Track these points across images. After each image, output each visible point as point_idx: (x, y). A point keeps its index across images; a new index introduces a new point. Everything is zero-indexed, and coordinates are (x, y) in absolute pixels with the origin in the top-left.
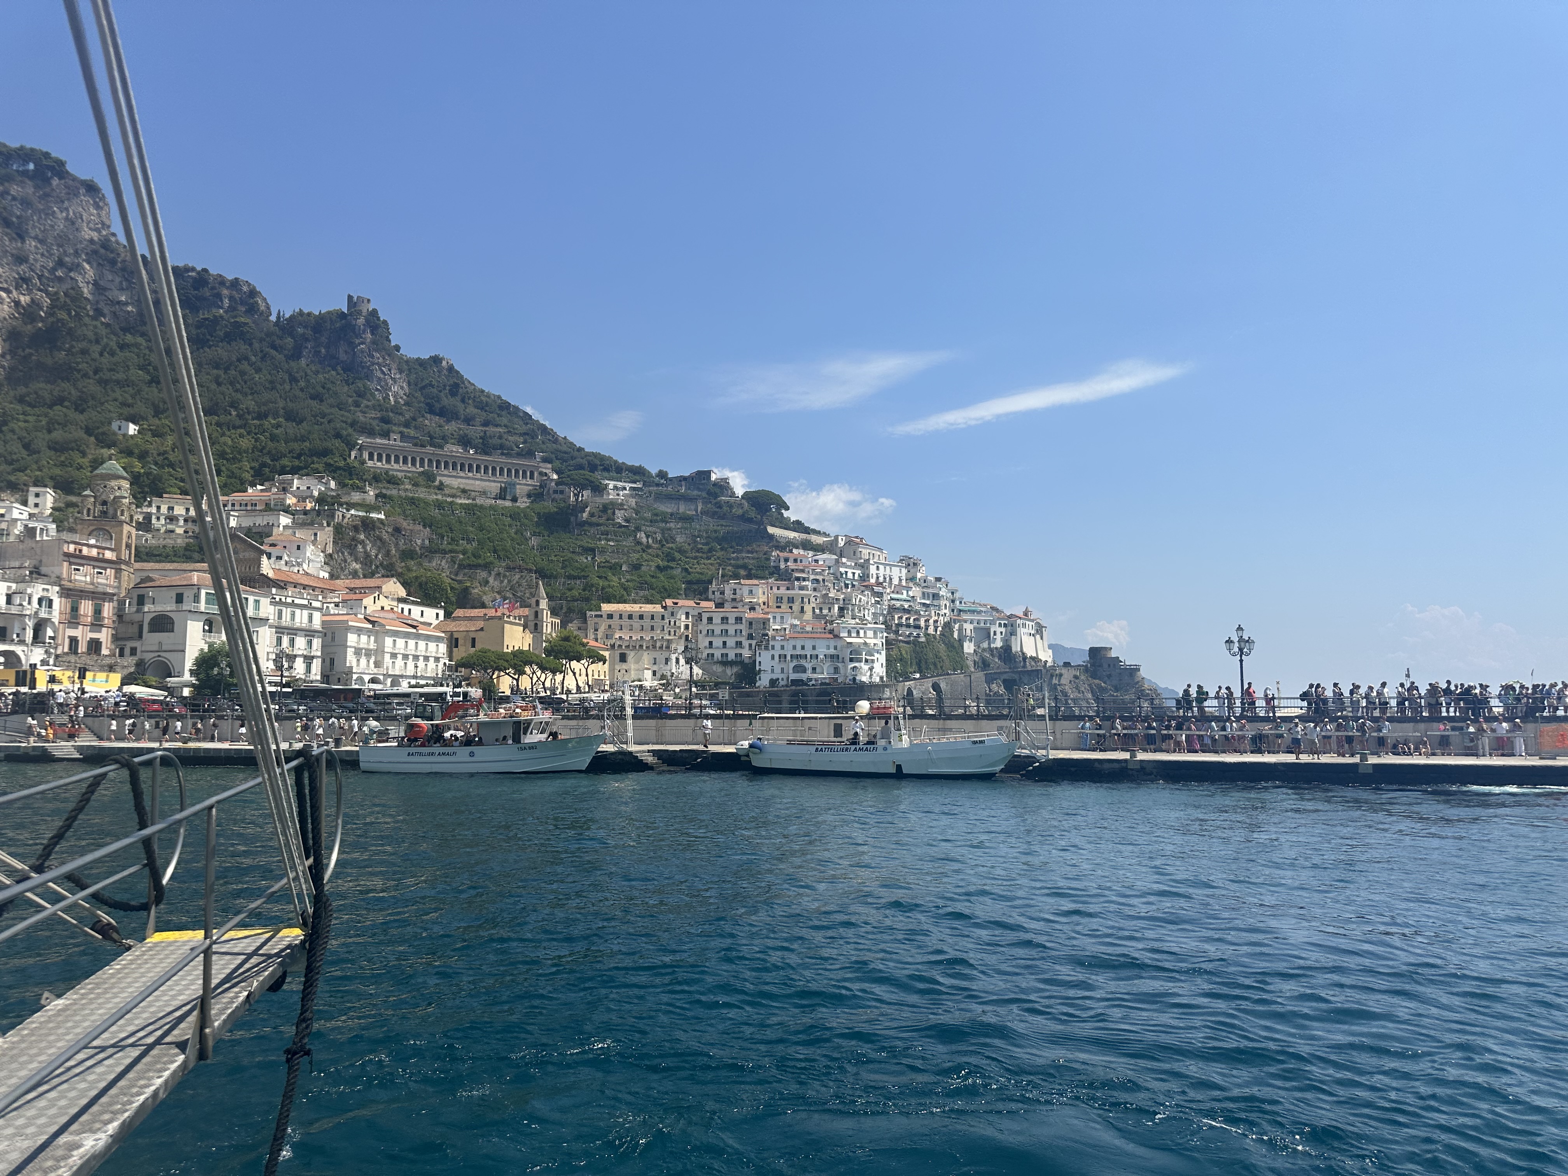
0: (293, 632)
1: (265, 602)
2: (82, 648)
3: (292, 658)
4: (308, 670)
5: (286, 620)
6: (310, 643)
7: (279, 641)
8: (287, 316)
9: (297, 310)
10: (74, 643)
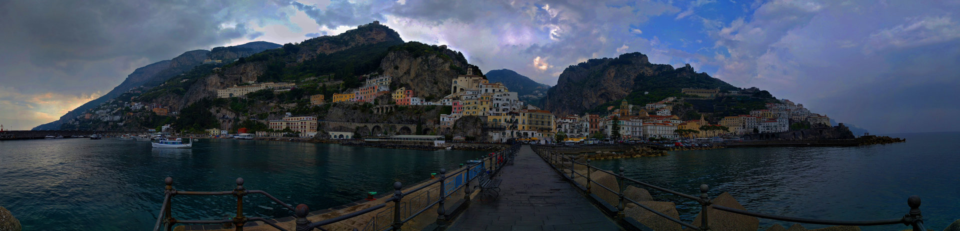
0: (636, 127)
1: (625, 121)
2: (594, 132)
3: (636, 132)
4: (640, 134)
5: (634, 124)
6: (640, 129)
7: (633, 129)
10: (592, 131)
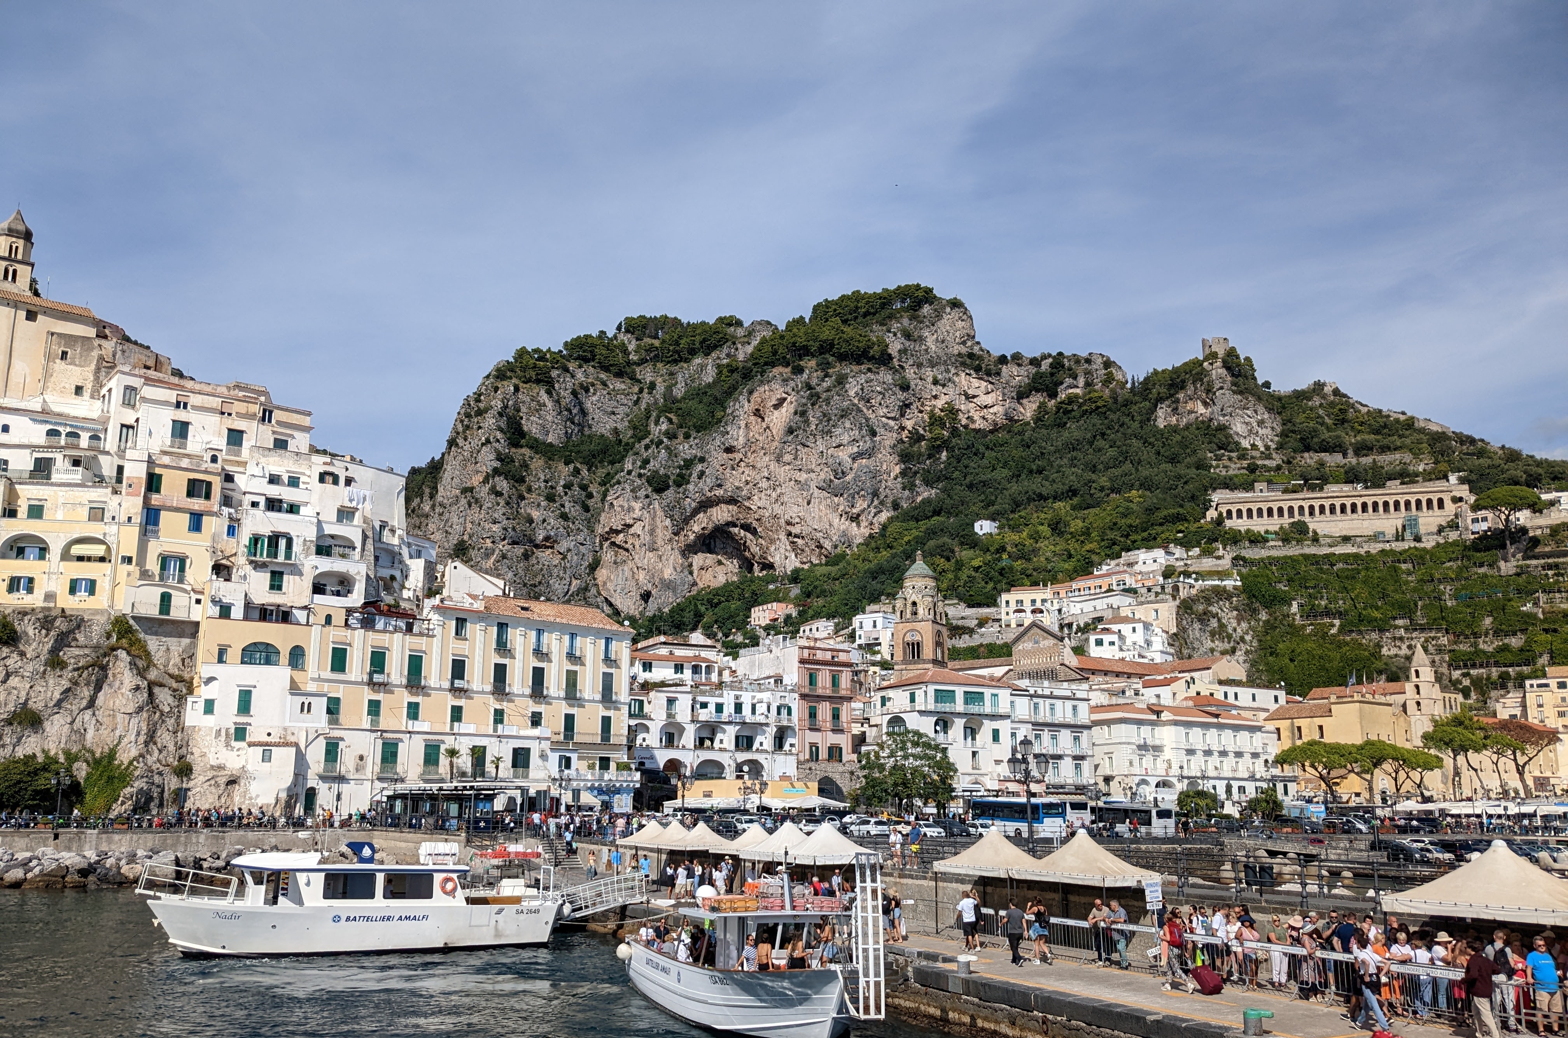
1: (1003, 695)
2: (823, 754)
3: (1057, 759)
4: (1079, 769)
5: (1044, 715)
6: (1077, 741)
7: (1040, 738)
8: (1141, 379)
9: (1151, 371)
10: (814, 749)
